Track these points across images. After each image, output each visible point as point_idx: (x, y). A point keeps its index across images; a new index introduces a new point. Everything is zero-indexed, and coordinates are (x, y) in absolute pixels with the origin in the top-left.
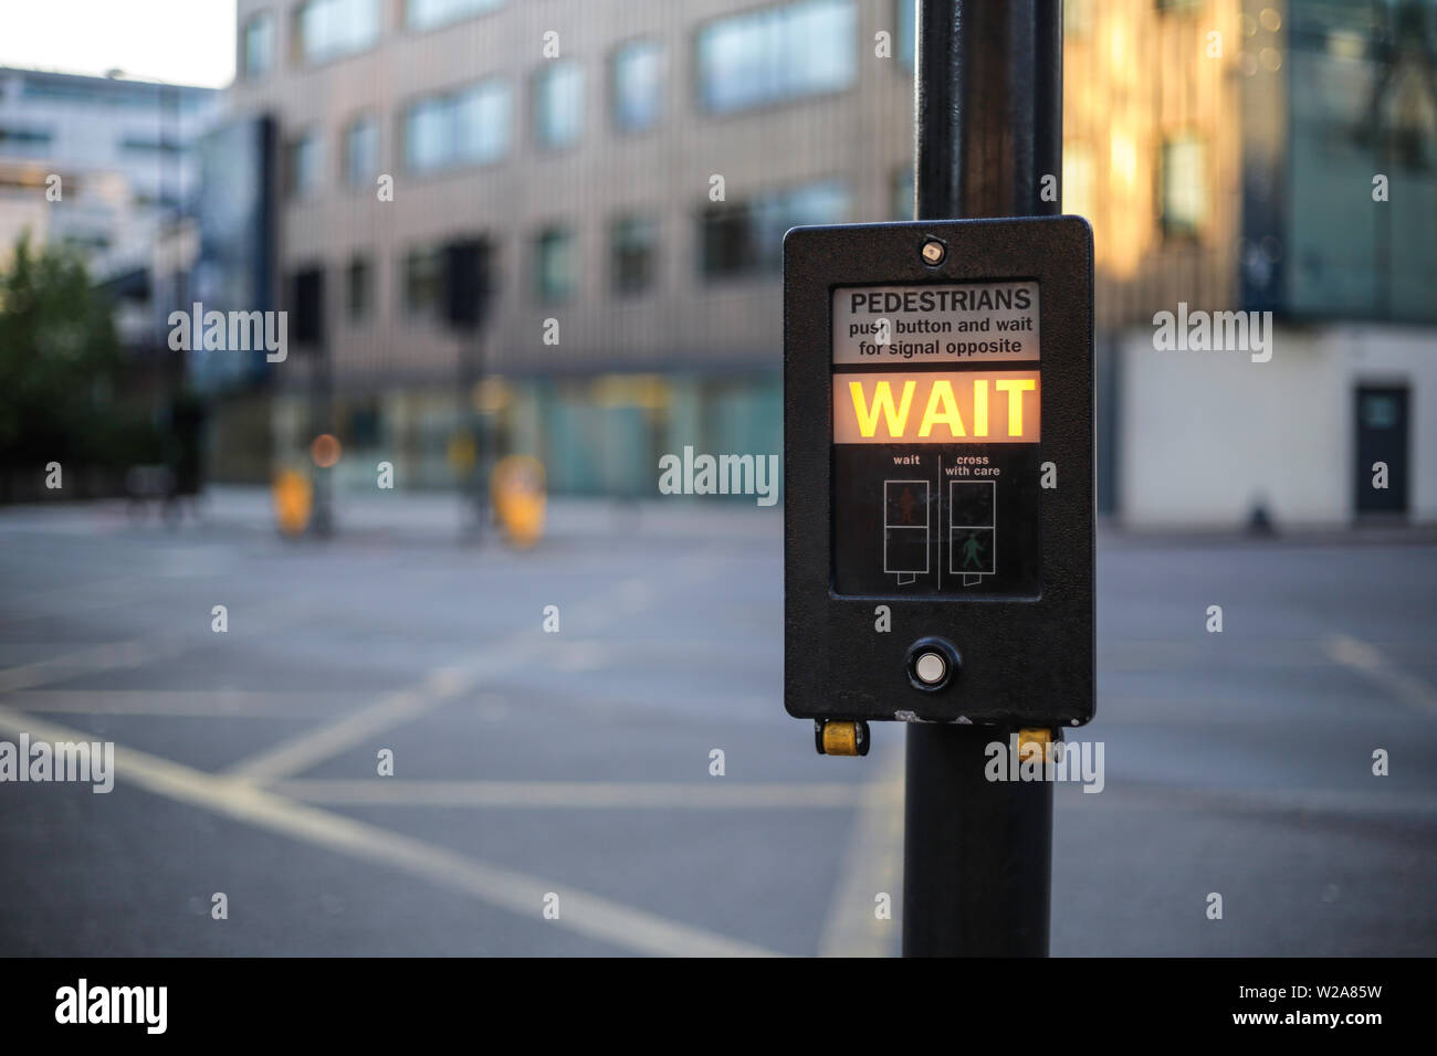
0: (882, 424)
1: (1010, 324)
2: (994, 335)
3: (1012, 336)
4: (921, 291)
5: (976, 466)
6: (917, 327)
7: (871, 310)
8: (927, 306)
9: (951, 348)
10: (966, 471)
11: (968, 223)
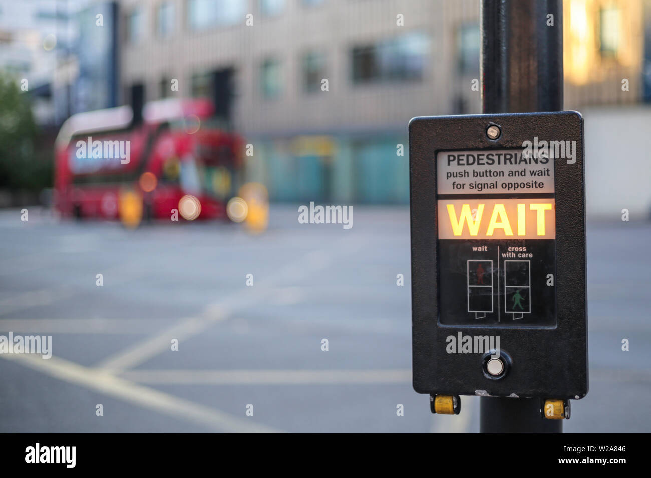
0: (466, 228)
1: (537, 173)
2: (528, 179)
3: (539, 179)
4: (486, 153)
5: (519, 252)
6: (485, 174)
7: (459, 164)
8: (490, 162)
9: (504, 186)
10: (514, 255)
11: (513, 116)
